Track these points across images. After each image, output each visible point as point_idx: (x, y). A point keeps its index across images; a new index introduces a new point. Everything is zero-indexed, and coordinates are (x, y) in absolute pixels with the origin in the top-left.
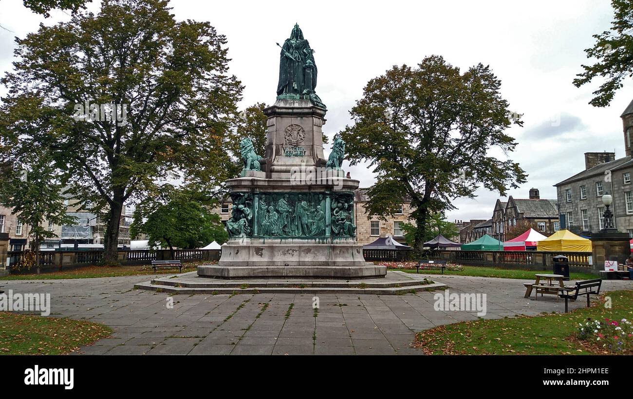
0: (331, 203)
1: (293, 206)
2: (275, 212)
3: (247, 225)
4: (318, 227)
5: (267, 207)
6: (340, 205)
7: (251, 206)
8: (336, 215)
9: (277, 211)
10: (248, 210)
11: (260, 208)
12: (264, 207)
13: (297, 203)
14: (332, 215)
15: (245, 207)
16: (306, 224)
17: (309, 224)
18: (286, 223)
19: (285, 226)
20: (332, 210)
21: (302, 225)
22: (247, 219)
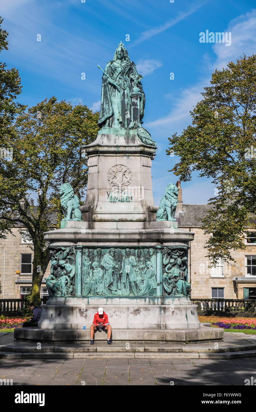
0: (163, 258)
1: (120, 261)
2: (99, 269)
3: (69, 283)
4: (149, 286)
5: (90, 262)
6: (172, 261)
7: (72, 262)
8: (169, 272)
9: (103, 268)
10: (68, 266)
11: (82, 264)
12: (87, 263)
13: (124, 258)
14: (164, 272)
15: (66, 262)
16: (135, 282)
17: (138, 283)
18: (112, 281)
19: (111, 284)
20: (164, 266)
21: (130, 283)
22: (69, 276)
